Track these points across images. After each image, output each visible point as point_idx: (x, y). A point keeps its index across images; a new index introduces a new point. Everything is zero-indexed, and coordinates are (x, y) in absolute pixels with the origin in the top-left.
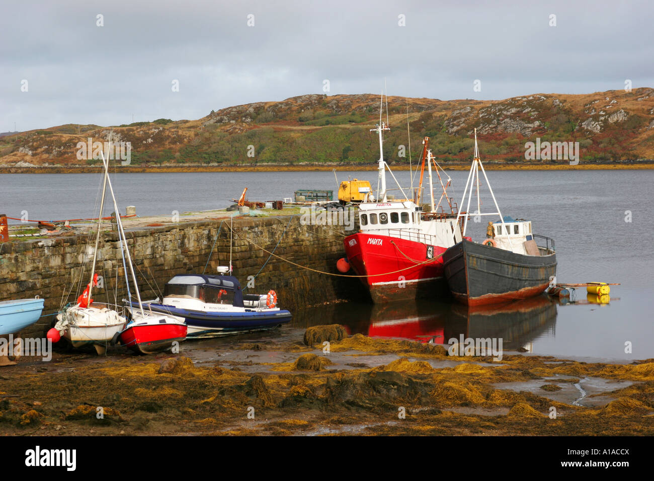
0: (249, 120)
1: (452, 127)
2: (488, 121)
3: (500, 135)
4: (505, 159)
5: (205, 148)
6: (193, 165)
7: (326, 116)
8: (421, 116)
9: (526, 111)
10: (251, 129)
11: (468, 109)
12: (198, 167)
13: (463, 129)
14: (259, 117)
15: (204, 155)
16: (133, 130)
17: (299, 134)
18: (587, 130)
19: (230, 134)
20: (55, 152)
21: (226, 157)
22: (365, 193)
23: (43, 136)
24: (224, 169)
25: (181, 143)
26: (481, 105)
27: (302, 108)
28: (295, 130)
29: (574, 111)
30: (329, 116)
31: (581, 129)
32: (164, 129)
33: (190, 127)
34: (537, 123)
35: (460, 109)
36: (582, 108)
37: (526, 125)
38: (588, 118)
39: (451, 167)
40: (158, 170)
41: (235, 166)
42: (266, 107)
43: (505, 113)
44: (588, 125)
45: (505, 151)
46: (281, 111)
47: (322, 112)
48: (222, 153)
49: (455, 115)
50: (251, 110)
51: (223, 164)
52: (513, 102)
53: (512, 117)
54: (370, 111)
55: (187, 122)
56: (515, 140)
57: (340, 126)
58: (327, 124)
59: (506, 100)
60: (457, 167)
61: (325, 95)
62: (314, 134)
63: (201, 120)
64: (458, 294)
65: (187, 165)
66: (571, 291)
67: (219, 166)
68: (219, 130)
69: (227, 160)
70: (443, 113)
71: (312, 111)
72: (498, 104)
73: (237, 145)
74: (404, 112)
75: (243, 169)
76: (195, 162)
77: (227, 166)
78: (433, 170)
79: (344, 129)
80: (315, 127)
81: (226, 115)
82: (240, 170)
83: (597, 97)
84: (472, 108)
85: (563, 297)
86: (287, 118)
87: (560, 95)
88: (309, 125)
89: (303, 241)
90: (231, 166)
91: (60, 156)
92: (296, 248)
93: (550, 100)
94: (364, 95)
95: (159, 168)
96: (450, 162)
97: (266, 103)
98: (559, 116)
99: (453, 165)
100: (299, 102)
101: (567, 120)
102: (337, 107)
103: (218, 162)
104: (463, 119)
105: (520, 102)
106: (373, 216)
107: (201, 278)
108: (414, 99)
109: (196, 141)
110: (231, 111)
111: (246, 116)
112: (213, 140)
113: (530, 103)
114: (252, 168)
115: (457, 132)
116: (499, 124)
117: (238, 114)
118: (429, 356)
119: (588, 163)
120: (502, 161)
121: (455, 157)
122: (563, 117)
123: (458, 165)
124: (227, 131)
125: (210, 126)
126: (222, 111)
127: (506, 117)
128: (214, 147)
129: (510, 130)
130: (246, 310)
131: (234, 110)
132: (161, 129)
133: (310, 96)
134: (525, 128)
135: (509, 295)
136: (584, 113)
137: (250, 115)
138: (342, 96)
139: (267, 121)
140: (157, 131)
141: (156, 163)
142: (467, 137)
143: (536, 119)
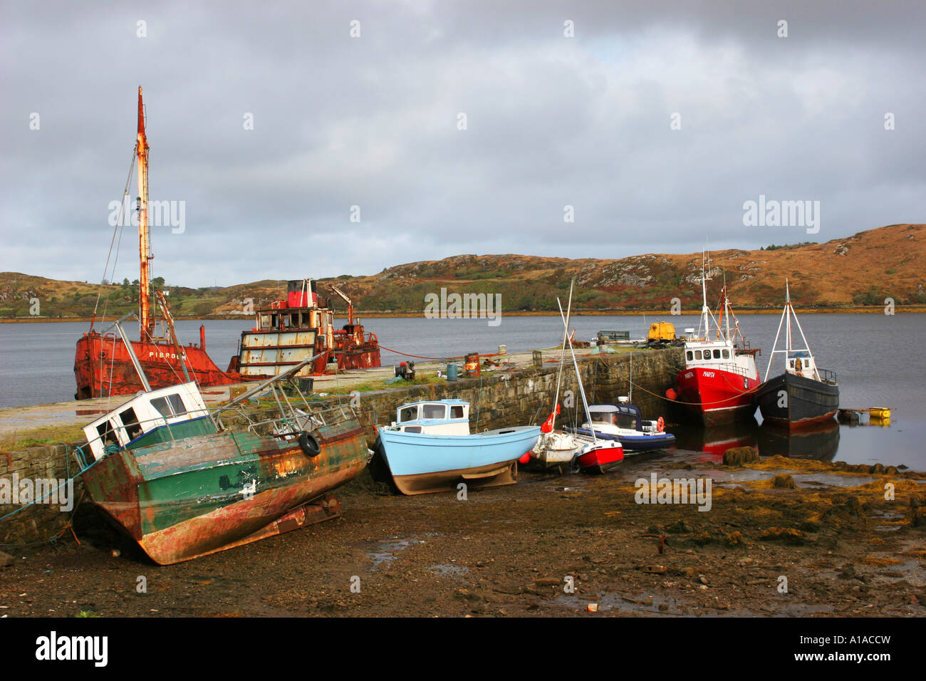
0: (415, 275)
1: (581, 281)
2: (609, 276)
3: (620, 287)
4: (626, 307)
5: (381, 298)
6: (371, 312)
7: (477, 272)
8: (555, 272)
9: (641, 267)
10: (417, 283)
11: (594, 266)
12: (376, 313)
13: (589, 282)
14: (424, 273)
15: (380, 304)
16: (322, 284)
17: (456, 287)
18: (690, 283)
19: (401, 286)
20: (260, 303)
21: (398, 305)
22: (690, 333)
23: (251, 289)
24: (396, 315)
25: (361, 294)
26: (603, 263)
27: (457, 266)
28: (453, 283)
29: (679, 268)
30: (480, 272)
31: (685, 282)
32: (347, 283)
33: (367, 282)
34: (649, 277)
35: (587, 266)
36: (685, 265)
37: (641, 279)
38: (690, 273)
39: (582, 313)
40: (343, 316)
41: (405, 312)
42: (429, 265)
43: (623, 269)
44: (690, 279)
45: (625, 300)
46: (440, 269)
47: (474, 269)
48: (395, 302)
49: (583, 271)
50: (417, 267)
51: (396, 311)
52: (630, 261)
53: (629, 272)
54: (513, 268)
55: (364, 277)
56: (633, 291)
57: (489, 280)
58: (479, 279)
59: (624, 259)
60: (586, 313)
61: (476, 255)
62: (469, 286)
63: (376, 276)
64: (777, 418)
65: (366, 312)
66: (859, 415)
67: (392, 313)
68: (391, 284)
69: (398, 308)
70: (573, 269)
71: (466, 268)
72: (618, 262)
73: (407, 295)
74: (540, 268)
75: (411, 315)
76: (372, 310)
77: (399, 313)
78: (730, 315)
79: (493, 282)
80: (468, 281)
81: (396, 271)
82: (408, 315)
83: (696, 257)
84: (596, 265)
85: (853, 420)
86: (446, 274)
87: (667, 255)
88: (464, 279)
89: (647, 374)
90: (402, 313)
91: (265, 305)
92: (643, 380)
93: (659, 259)
94: (508, 255)
95: (344, 314)
96: (581, 309)
97: (428, 262)
98: (667, 271)
99: (583, 311)
100: (455, 261)
101: (673, 275)
102: (487, 264)
103: (392, 310)
104: (589, 274)
105: (635, 261)
106: (698, 352)
107: (615, 407)
108: (548, 258)
109: (374, 293)
110: (400, 268)
111: (412, 272)
112: (387, 292)
113: (643, 261)
114: (419, 315)
115: (585, 284)
116: (618, 278)
117: (406, 270)
118: (854, 474)
119: (692, 310)
120: (622, 308)
121: (584, 305)
122: (670, 273)
123: (587, 311)
124: (398, 284)
125: (384, 280)
126: (393, 269)
127: (625, 272)
128: (388, 297)
129: (628, 283)
130: (644, 434)
131: (403, 267)
132: (345, 283)
133: (464, 256)
134: (640, 281)
135: (818, 419)
136: (687, 270)
137: (415, 272)
138: (489, 256)
139: (429, 277)
140: (342, 284)
141: (341, 310)
142: (593, 288)
143: (649, 274)
